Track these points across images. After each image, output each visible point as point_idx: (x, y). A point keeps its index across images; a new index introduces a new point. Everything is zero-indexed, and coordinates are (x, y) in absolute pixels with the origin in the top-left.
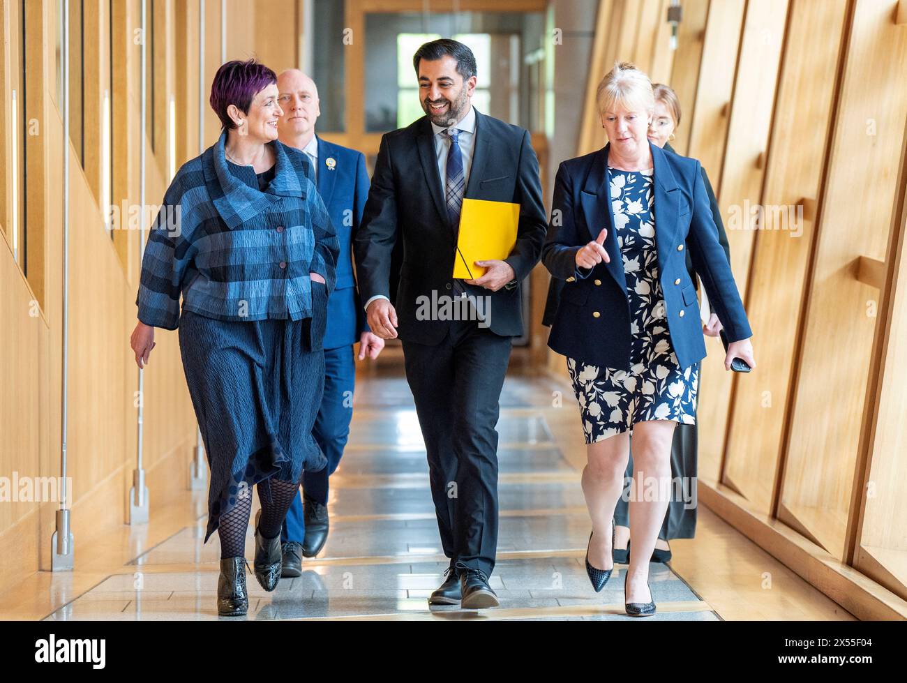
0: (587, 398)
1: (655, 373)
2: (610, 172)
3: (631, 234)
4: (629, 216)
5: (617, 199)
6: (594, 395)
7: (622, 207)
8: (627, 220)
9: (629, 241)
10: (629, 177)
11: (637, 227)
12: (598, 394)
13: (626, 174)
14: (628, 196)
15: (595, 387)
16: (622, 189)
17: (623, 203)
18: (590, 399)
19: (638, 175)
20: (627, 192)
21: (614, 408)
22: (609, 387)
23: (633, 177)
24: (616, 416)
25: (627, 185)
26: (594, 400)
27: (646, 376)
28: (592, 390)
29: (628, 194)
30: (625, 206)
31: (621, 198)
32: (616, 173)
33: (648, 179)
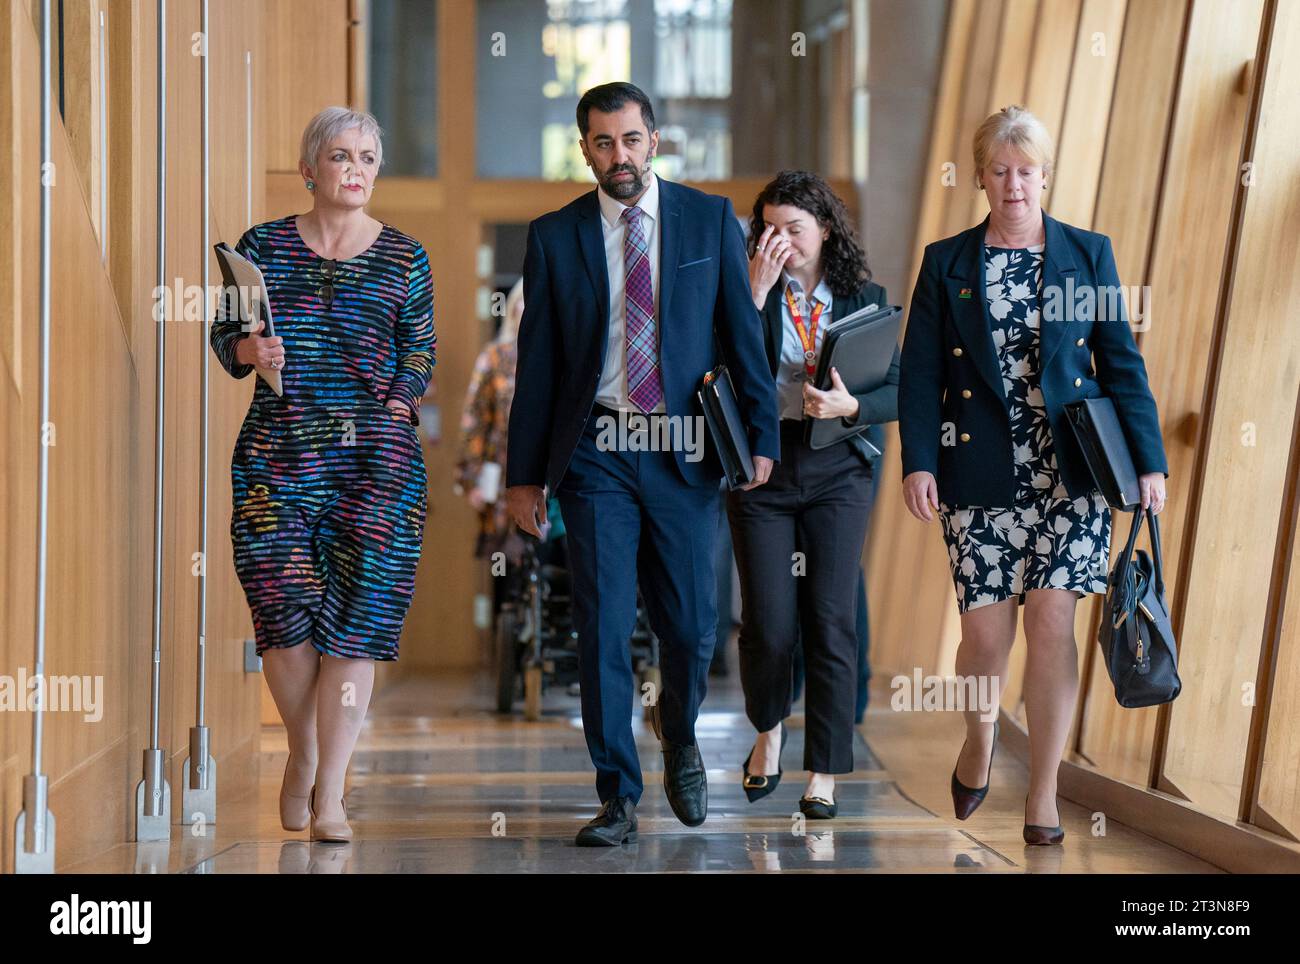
0: (961, 552)
1: (1053, 525)
2: (987, 251)
3: (1016, 325)
4: (1012, 303)
5: (997, 283)
6: (967, 548)
7: (1003, 292)
8: (1009, 307)
9: (1014, 335)
10: (1012, 256)
11: (1023, 316)
12: (974, 546)
13: (1009, 252)
14: (1010, 279)
15: (970, 537)
16: (1003, 270)
17: (1004, 287)
18: (964, 554)
19: (1024, 252)
20: (1009, 274)
21: (993, 568)
22: (988, 538)
23: (1018, 255)
24: (994, 579)
25: (1010, 265)
26: (968, 555)
27: (1042, 529)
28: (967, 541)
29: (1012, 276)
30: (1007, 290)
31: (1003, 280)
32: (996, 251)
33: (1038, 257)
